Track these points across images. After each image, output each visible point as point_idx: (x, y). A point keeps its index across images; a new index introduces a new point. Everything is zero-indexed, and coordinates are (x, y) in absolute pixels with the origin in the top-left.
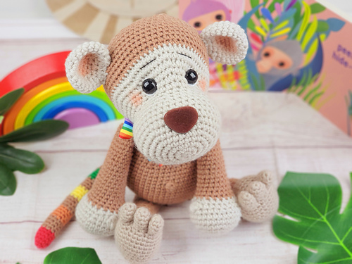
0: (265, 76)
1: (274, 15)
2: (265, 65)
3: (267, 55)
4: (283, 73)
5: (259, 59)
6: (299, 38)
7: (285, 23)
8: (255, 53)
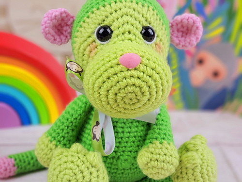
0: (199, 90)
1: (208, 10)
2: (199, 76)
3: (201, 62)
4: (217, 85)
5: (192, 67)
6: (233, 40)
7: (218, 21)
8: (188, 60)
